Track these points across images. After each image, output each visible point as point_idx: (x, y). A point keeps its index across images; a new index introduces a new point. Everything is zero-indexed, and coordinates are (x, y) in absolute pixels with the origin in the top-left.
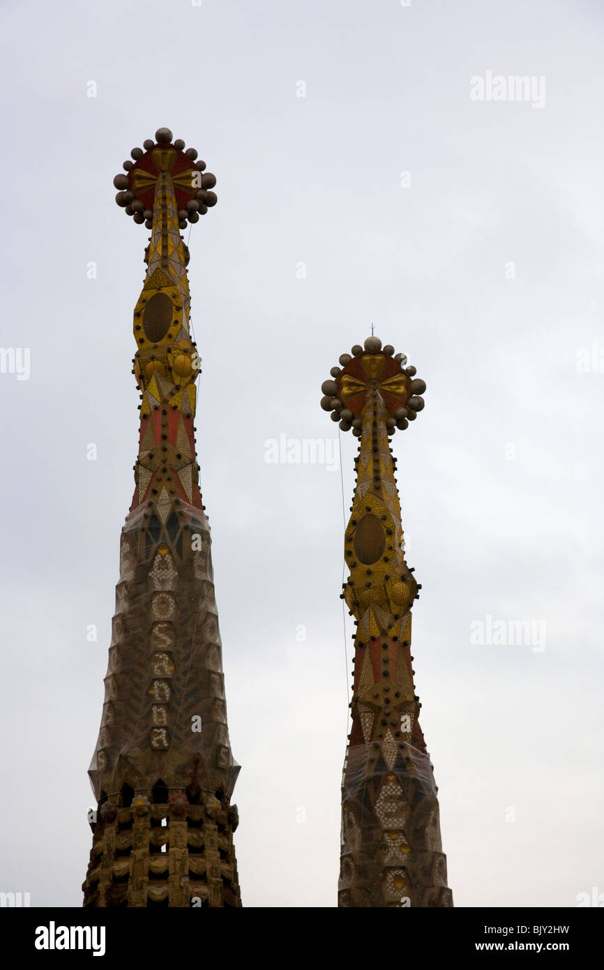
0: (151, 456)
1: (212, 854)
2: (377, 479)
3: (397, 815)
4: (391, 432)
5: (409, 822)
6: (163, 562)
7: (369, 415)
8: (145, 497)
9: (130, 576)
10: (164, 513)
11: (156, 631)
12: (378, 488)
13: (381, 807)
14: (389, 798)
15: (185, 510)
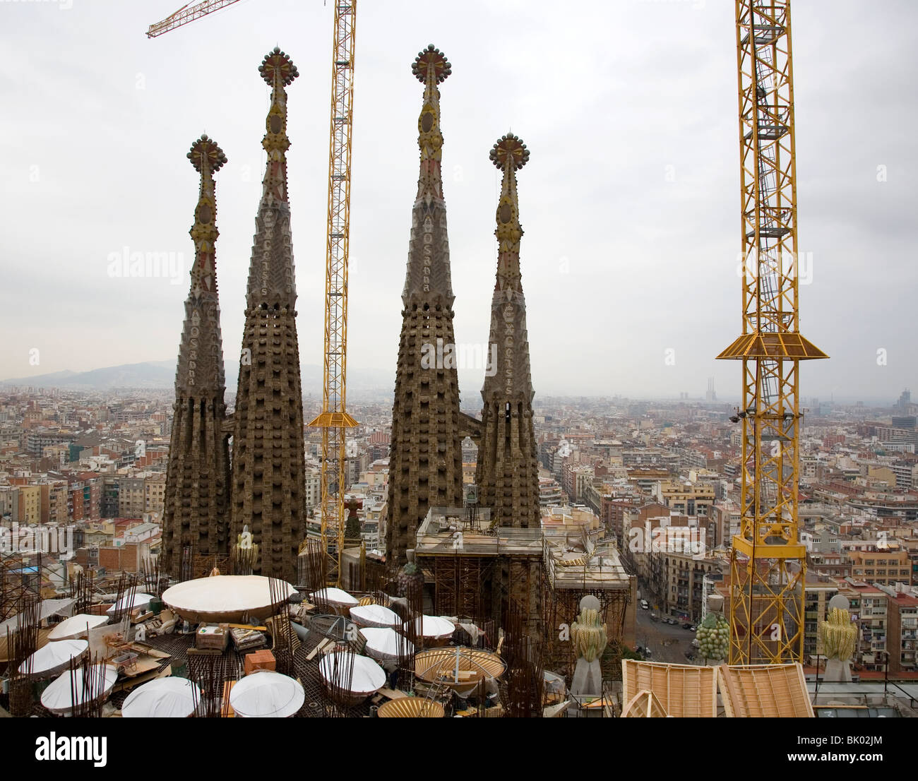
0: (424, 179)
1: (445, 328)
2: (510, 190)
3: (511, 317)
4: (516, 170)
5: (515, 319)
6: (428, 221)
7: (508, 164)
8: (421, 195)
9: (416, 225)
10: (428, 202)
11: (425, 248)
12: (510, 194)
13: (505, 314)
14: (508, 311)
15: (436, 201)
